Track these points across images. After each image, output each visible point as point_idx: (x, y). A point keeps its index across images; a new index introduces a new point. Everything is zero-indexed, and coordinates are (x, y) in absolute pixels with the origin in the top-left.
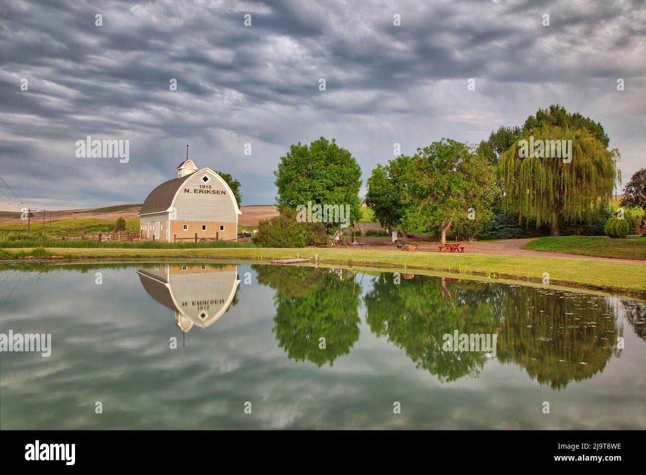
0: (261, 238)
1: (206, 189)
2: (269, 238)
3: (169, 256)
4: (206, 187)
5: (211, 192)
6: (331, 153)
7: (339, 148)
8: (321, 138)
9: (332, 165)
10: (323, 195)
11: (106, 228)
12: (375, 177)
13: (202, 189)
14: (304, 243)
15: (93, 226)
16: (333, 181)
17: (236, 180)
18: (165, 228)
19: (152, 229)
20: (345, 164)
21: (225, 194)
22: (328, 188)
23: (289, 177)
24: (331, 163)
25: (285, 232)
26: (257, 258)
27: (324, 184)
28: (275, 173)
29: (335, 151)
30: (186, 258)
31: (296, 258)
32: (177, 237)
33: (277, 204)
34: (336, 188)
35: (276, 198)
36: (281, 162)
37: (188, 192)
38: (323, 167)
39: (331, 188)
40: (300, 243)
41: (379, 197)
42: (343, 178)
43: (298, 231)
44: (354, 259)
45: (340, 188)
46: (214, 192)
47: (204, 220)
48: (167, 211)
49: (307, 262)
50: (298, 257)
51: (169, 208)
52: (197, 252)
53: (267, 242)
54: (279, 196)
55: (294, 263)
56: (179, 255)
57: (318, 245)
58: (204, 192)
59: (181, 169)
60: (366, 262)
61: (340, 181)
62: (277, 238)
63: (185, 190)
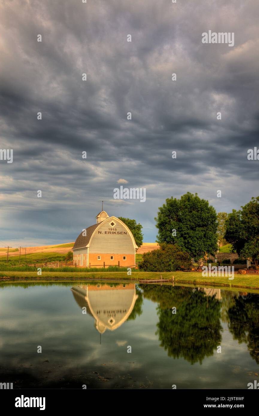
0: (144, 265)
1: (113, 231)
2: (149, 265)
3: (76, 277)
4: (113, 230)
5: (116, 233)
6: (193, 203)
7: (201, 200)
8: (188, 192)
9: (194, 212)
10: (188, 234)
11: (61, 258)
12: (230, 219)
13: (110, 231)
14: (172, 268)
15: (53, 257)
16: (195, 223)
17: (139, 224)
18: (86, 258)
19: (79, 259)
20: (204, 211)
21: (126, 234)
22: (192, 228)
23: (164, 221)
24: (194, 210)
25: (160, 261)
26: (134, 279)
27: (189, 226)
28: (155, 219)
29: (196, 202)
30: (87, 278)
31: (160, 279)
32: (91, 265)
33: (158, 240)
34: (197, 228)
35: (157, 237)
36: (159, 211)
37: (101, 233)
38: (187, 213)
39: (194, 229)
40: (169, 269)
41: (233, 234)
42: (202, 221)
43: (169, 260)
44: (198, 280)
45: (201, 229)
46: (118, 233)
47: (112, 253)
48: (87, 246)
49: (166, 281)
50: (162, 278)
51: (87, 244)
52: (95, 274)
53: (147, 267)
54: (159, 235)
55: (155, 282)
56: (83, 276)
57: (183, 270)
58: (111, 233)
59: (98, 218)
60: (205, 282)
61: (200, 223)
62: (154, 265)
63: (99, 232)
